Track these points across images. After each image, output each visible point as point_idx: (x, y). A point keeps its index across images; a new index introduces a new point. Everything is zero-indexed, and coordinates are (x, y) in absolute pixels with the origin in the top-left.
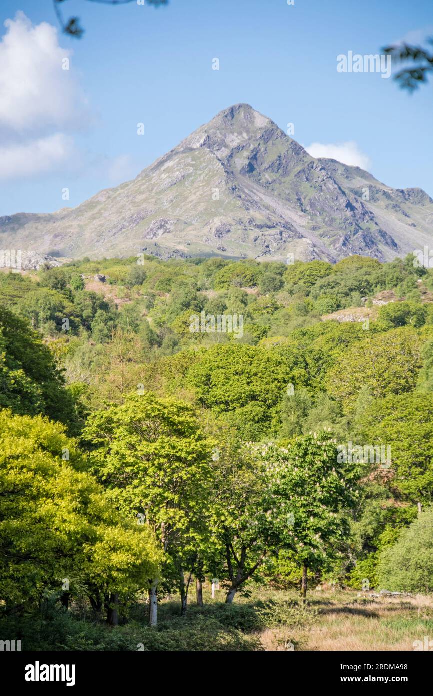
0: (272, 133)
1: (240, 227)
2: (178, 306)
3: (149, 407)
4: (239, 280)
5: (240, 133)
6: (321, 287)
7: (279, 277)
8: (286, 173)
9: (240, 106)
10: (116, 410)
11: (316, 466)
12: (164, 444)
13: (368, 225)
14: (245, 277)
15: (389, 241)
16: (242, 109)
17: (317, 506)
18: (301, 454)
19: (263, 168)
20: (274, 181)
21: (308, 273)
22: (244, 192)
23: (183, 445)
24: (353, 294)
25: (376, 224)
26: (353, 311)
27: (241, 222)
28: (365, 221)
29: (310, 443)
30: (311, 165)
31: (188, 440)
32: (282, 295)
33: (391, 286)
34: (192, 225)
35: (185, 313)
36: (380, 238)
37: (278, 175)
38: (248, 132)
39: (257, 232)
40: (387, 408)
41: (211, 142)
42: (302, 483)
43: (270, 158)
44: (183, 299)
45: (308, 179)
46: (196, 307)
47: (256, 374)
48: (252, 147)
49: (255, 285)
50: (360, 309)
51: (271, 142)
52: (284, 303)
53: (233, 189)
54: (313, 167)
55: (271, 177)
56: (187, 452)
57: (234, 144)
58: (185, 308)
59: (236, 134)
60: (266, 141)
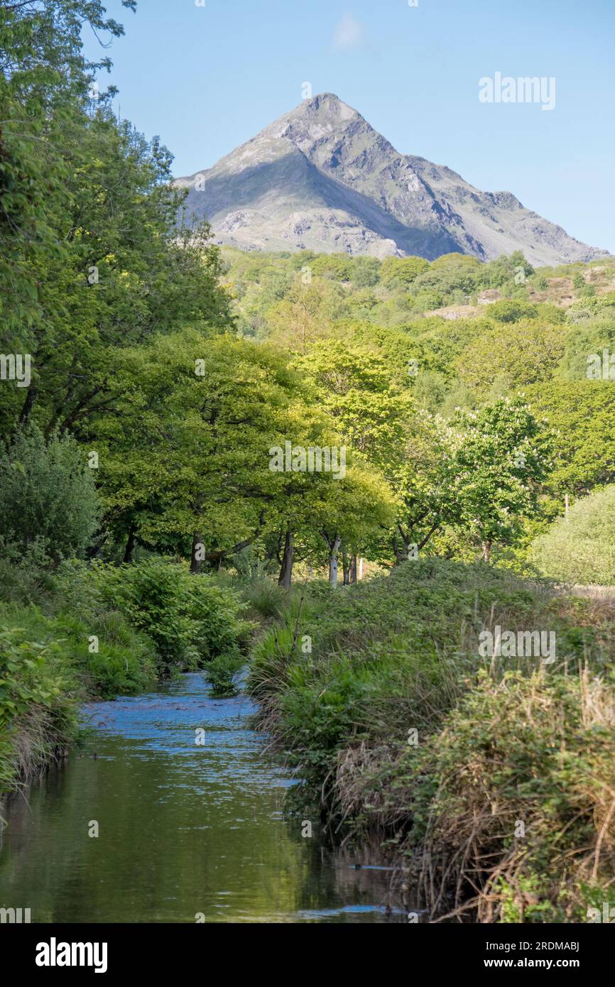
0: (358, 125)
1: (320, 223)
3: (339, 358)
4: (330, 273)
5: (324, 125)
6: (421, 283)
7: (373, 271)
8: (371, 170)
9: (326, 96)
10: (301, 360)
11: (506, 433)
12: (354, 398)
13: (453, 228)
14: (337, 271)
15: (475, 246)
16: (327, 99)
17: (506, 476)
18: (491, 420)
19: (346, 163)
20: (358, 177)
21: (404, 270)
23: (376, 401)
24: (455, 291)
25: (463, 227)
26: (457, 308)
27: (321, 219)
28: (452, 224)
29: (501, 409)
30: (397, 163)
31: (380, 395)
32: (378, 290)
33: (494, 285)
34: (270, 219)
36: (465, 243)
37: (362, 171)
38: (332, 123)
39: (338, 230)
40: (531, 395)
41: (293, 133)
42: (490, 452)
43: (354, 153)
45: (393, 177)
48: (336, 140)
49: (348, 280)
50: (464, 307)
51: (356, 136)
52: (382, 298)
54: (399, 165)
55: (354, 173)
56: (379, 408)
57: (317, 136)
59: (320, 125)
60: (351, 136)
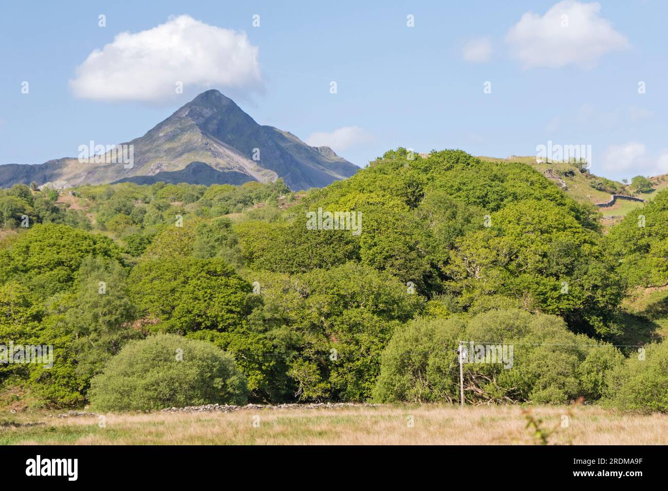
0: (232, 107)
2: (113, 211)
5: (212, 109)
9: (212, 91)
22: (213, 146)
35: (118, 215)
37: (236, 136)
41: (193, 114)
43: (231, 125)
44: (116, 206)
45: (255, 139)
46: (126, 211)
47: (64, 246)
53: (206, 144)
55: (232, 137)
57: (208, 116)
58: (118, 212)
59: (209, 109)
60: (229, 114)
